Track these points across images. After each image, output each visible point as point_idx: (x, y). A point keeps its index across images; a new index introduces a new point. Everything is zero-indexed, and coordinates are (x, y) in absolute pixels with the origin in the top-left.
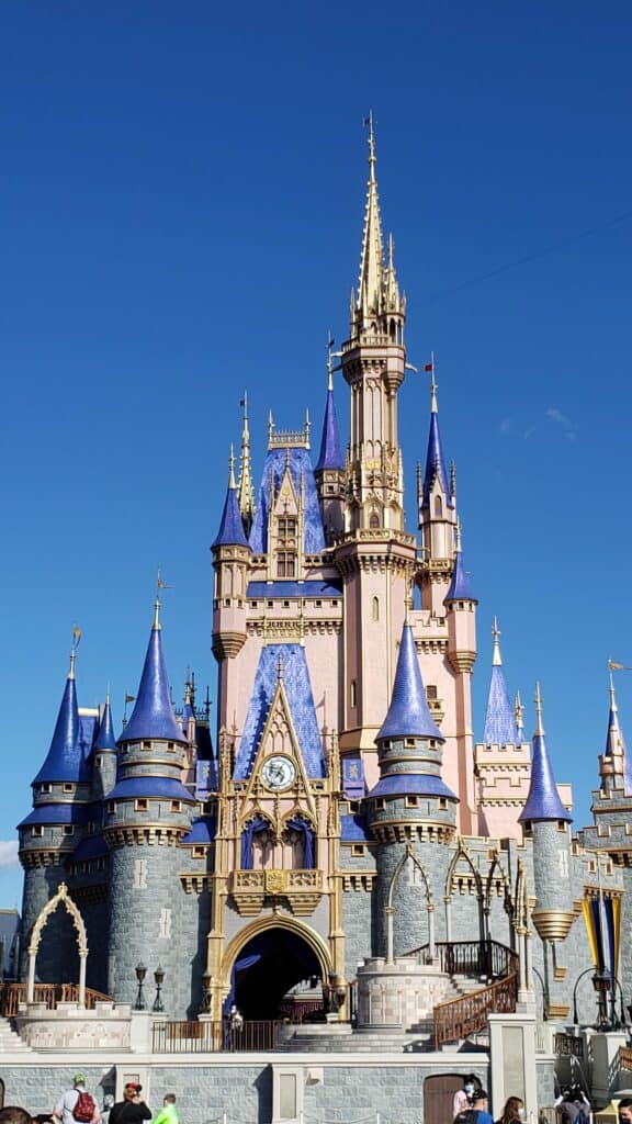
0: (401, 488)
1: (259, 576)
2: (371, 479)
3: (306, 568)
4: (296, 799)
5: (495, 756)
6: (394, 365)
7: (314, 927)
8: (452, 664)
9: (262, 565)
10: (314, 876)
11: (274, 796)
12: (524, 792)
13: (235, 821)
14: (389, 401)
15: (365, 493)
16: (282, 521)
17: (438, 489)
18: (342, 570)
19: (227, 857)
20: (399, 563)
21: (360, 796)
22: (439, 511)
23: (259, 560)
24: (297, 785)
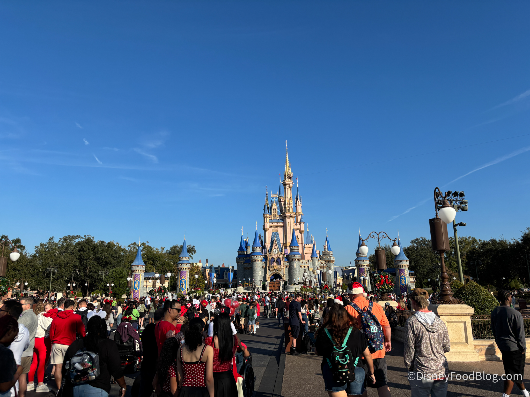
0: (292, 204)
1: (270, 218)
2: (288, 203)
3: (278, 217)
4: (278, 255)
5: (308, 246)
6: (291, 185)
7: (281, 273)
8: (301, 232)
10: (281, 266)
11: (275, 255)
12: (311, 252)
13: (269, 258)
14: (290, 190)
15: (287, 205)
16: (274, 209)
17: (298, 200)
18: (283, 218)
19: (268, 263)
20: (293, 217)
21: (287, 254)
22: (299, 204)
23: (270, 216)
24: (278, 253)
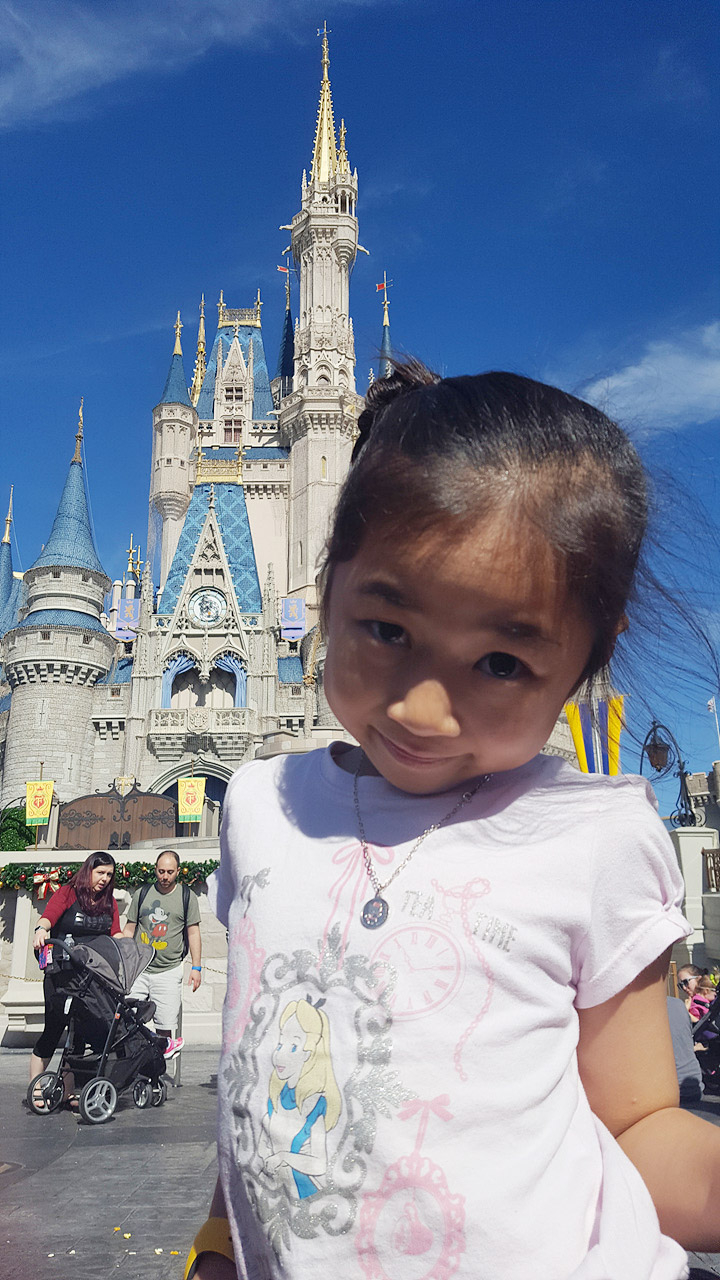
1: (207, 442)
2: (320, 341)
3: (253, 434)
4: (227, 635)
6: (345, 234)
9: (207, 431)
10: (243, 715)
11: (202, 632)
13: (156, 658)
15: (314, 355)
16: (229, 388)
18: (290, 432)
19: (146, 697)
23: (205, 426)
24: (227, 620)
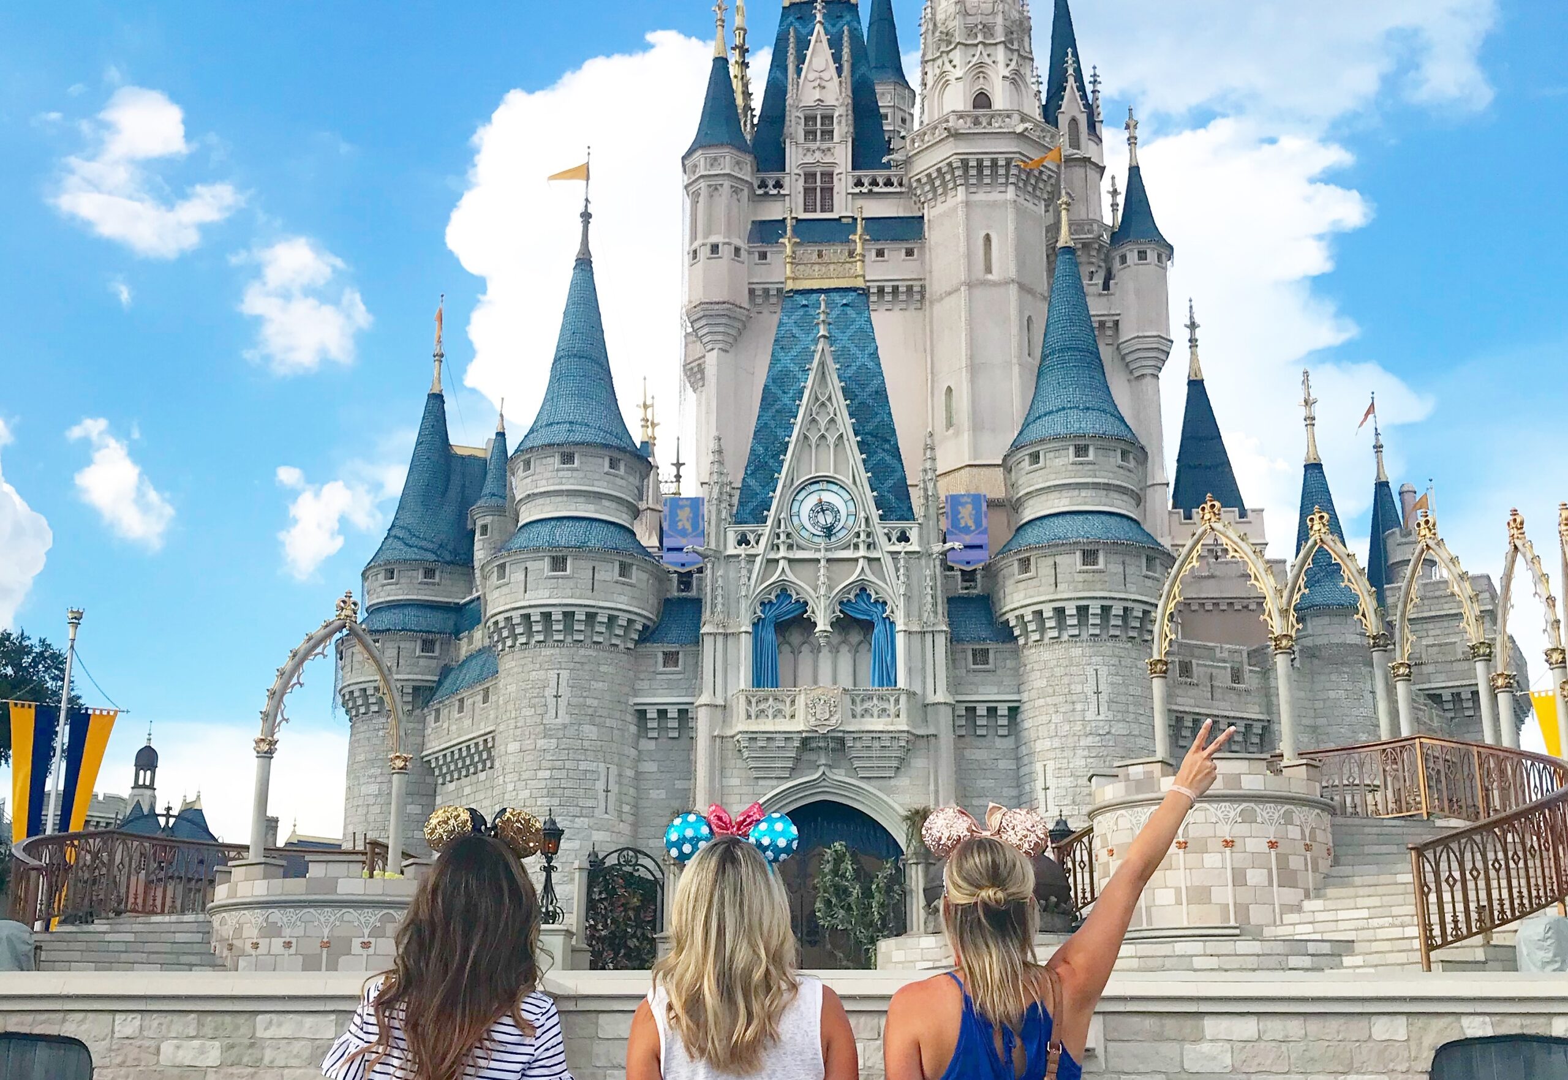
1: (774, 212)
3: (855, 195)
4: (858, 560)
9: (775, 192)
10: (897, 701)
11: (817, 556)
13: (740, 600)
15: (965, 54)
16: (810, 119)
17: (1073, 107)
19: (726, 668)
21: (979, 560)
23: (771, 183)
24: (858, 535)
